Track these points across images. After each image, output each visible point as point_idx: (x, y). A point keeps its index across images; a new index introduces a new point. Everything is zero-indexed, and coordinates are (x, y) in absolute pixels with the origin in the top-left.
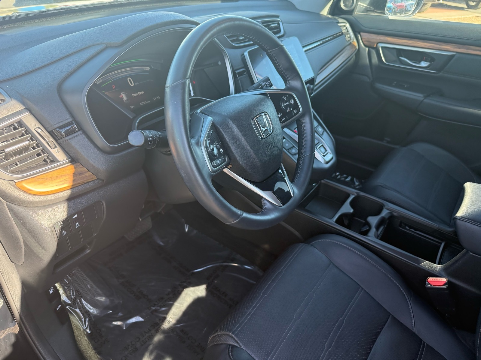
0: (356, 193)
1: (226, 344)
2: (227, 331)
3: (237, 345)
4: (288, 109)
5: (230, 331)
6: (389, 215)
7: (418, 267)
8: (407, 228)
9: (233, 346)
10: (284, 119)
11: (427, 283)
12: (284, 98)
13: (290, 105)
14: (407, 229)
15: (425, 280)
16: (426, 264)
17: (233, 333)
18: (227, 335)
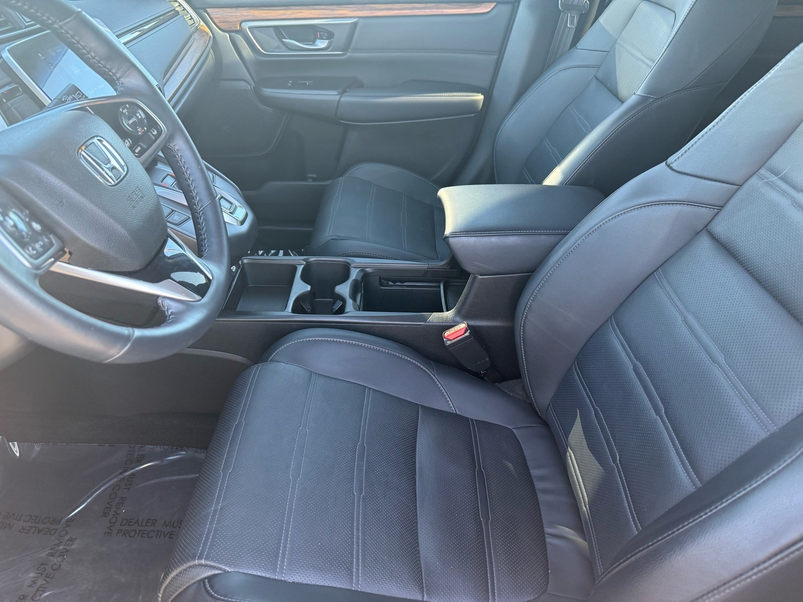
0: (303, 260)
1: (195, 583)
2: (188, 561)
3: (217, 572)
4: (139, 130)
5: (194, 558)
6: (361, 274)
7: (427, 325)
8: (391, 283)
9: (210, 578)
10: (139, 148)
11: (445, 340)
12: (124, 111)
13: (140, 123)
14: (391, 286)
15: (441, 337)
16: (435, 317)
17: (200, 558)
18: (190, 567)
